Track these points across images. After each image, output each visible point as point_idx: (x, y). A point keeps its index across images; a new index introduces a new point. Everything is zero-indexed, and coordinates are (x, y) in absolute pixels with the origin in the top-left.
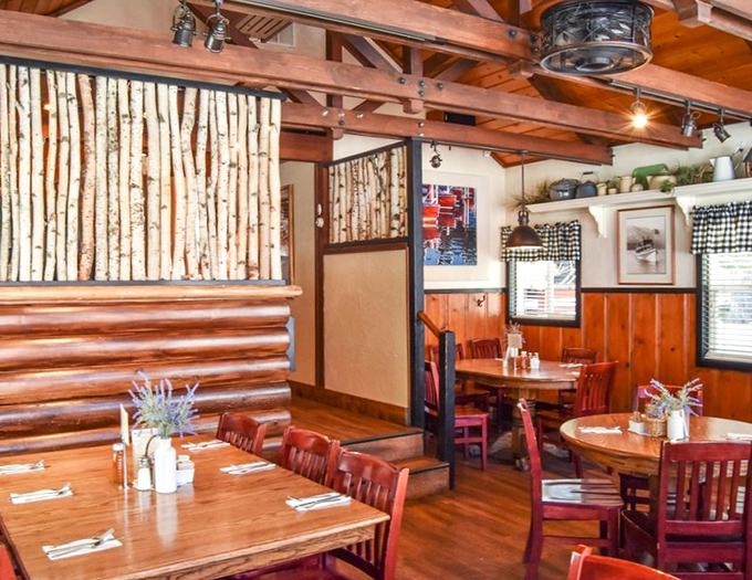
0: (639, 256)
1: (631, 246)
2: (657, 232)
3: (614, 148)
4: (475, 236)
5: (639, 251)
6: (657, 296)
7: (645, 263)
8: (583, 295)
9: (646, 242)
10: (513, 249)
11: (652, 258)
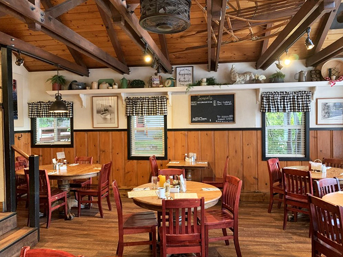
0: (103, 116)
1: (98, 112)
2: (110, 106)
3: (89, 70)
4: (17, 105)
5: (102, 114)
6: (110, 132)
7: (105, 119)
8: (74, 133)
9: (105, 110)
10: (52, 112)
11: (108, 117)
